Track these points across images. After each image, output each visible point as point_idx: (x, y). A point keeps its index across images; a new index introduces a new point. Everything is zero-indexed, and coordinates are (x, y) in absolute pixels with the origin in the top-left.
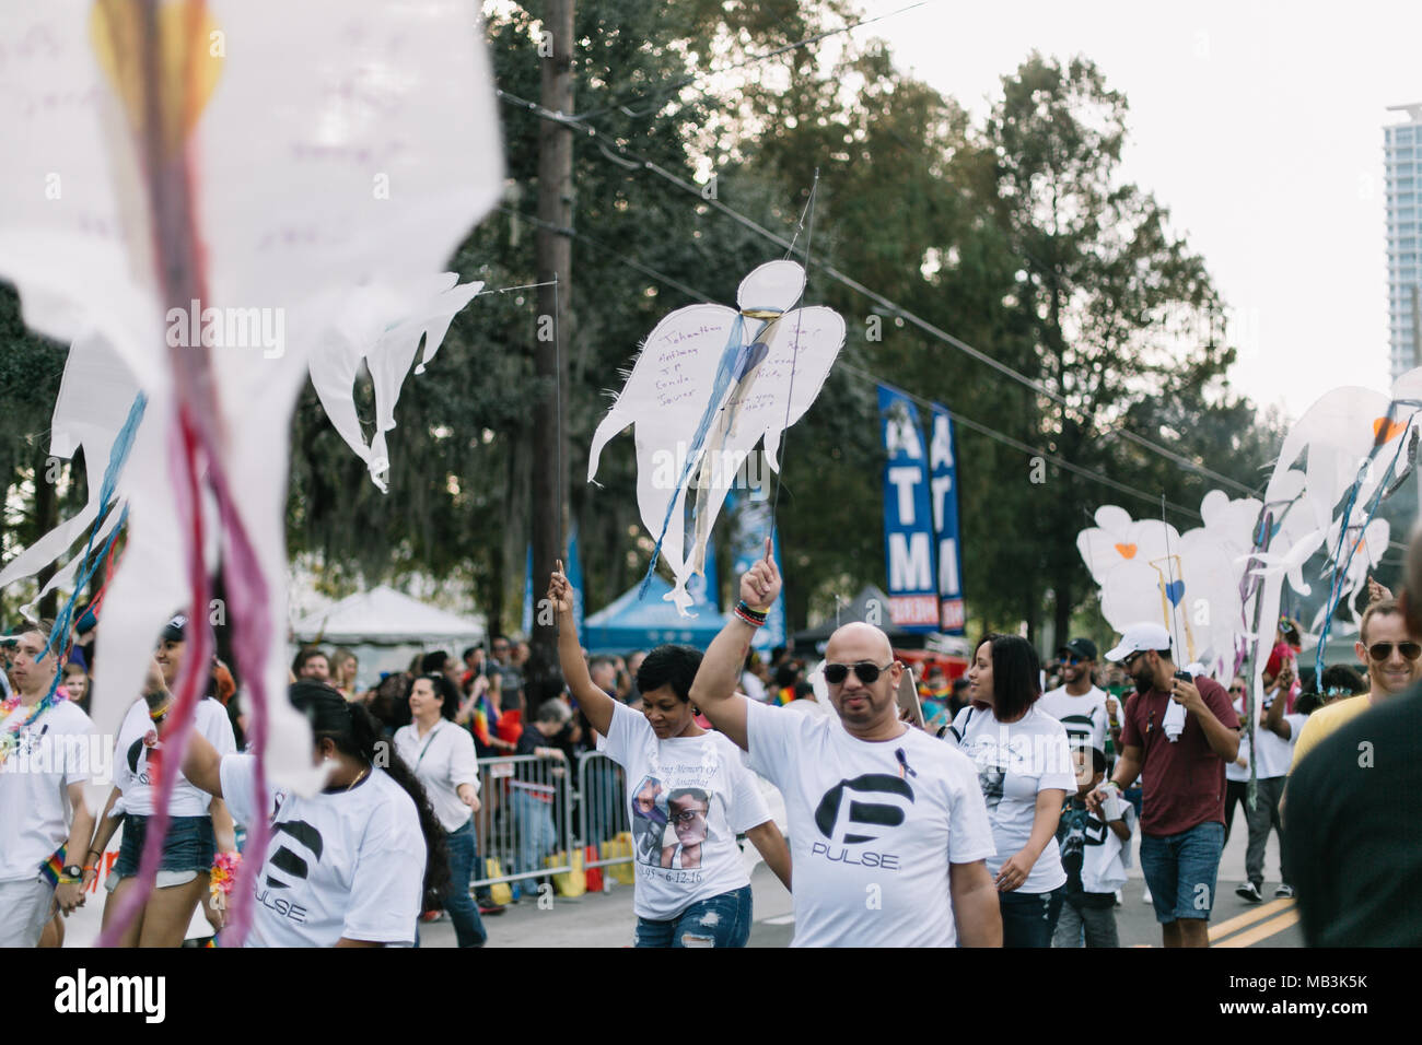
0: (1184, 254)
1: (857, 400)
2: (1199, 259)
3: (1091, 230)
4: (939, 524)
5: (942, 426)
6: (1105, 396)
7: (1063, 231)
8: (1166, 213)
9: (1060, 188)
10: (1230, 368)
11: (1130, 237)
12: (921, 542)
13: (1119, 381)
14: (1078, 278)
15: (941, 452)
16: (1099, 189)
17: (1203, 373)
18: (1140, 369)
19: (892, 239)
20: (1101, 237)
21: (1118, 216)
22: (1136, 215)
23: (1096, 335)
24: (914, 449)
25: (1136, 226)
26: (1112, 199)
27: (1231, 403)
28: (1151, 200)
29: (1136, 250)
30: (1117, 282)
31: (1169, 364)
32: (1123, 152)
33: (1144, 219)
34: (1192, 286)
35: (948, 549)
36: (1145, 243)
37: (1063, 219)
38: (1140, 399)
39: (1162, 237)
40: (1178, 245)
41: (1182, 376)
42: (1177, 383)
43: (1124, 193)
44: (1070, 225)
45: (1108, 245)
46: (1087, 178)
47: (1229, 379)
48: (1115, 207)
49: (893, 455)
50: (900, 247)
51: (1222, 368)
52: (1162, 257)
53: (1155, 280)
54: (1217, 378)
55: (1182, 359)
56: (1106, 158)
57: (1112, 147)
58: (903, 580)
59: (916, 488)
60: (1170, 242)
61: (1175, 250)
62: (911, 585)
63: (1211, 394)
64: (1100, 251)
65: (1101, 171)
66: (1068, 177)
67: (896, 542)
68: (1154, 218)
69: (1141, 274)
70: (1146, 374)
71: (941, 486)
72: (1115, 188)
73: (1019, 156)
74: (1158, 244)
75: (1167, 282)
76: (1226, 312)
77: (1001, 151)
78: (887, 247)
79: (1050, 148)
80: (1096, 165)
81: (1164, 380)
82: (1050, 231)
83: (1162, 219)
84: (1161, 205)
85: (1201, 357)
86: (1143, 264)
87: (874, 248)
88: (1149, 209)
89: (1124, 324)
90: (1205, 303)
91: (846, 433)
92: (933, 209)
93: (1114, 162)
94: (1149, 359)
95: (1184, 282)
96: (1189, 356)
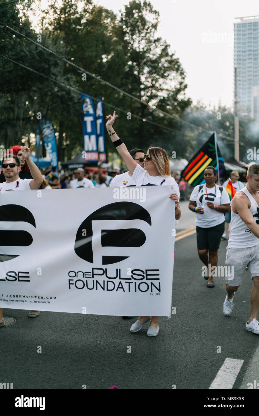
0: (174, 57)
1: (74, 97)
2: (178, 59)
3: (149, 50)
4: (98, 132)
5: (99, 105)
6: (152, 97)
7: (141, 50)
8: (169, 46)
9: (141, 38)
10: (186, 90)
11: (160, 52)
12: (93, 137)
13: (156, 93)
14: (145, 64)
15: (99, 112)
16: (151, 38)
17: (178, 91)
18: (162, 90)
19: (92, 52)
20: (152, 52)
21: (156, 46)
22: (162, 46)
23: (150, 80)
24: (91, 111)
25: (161, 49)
26: (155, 41)
27: (186, 100)
28: (165, 42)
29: (161, 56)
30: (156, 65)
31: (170, 89)
32: (158, 28)
33: (163, 47)
34: (176, 66)
35: (101, 139)
36: (164, 54)
37: (141, 47)
38: (162, 98)
39: (168, 53)
40: (173, 54)
41: (173, 92)
42: (172, 94)
43: (158, 40)
44: (143, 48)
45: (154, 55)
46: (148, 35)
47: (185, 93)
48: (156, 44)
49: (85, 113)
50: (94, 54)
51: (184, 90)
52: (169, 58)
53: (166, 65)
54: (182, 92)
55: (173, 87)
56: (153, 30)
57: (155, 26)
58: (88, 148)
59: (92, 122)
60: (170, 54)
61: (171, 56)
62: (90, 149)
63: (180, 97)
64: (151, 56)
65: (152, 33)
66: (143, 35)
67: (86, 137)
68: (166, 46)
69: (162, 63)
70: (163, 91)
71: (99, 121)
72: (156, 38)
73: (129, 28)
74: (167, 55)
75: (169, 65)
76: (185, 74)
77: (124, 27)
78: (91, 54)
79: (138, 26)
80: (150, 32)
81: (168, 93)
82: (138, 50)
83: (168, 48)
84: (168, 43)
85: (178, 87)
86: (163, 60)
87: (87, 54)
88: (165, 44)
89: (157, 77)
90: (180, 71)
91: (71, 106)
92: (103, 43)
93: (156, 31)
94: (164, 87)
95: (174, 65)
96: (175, 86)
